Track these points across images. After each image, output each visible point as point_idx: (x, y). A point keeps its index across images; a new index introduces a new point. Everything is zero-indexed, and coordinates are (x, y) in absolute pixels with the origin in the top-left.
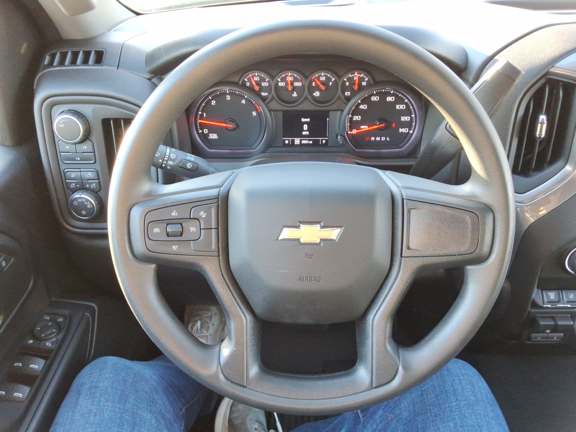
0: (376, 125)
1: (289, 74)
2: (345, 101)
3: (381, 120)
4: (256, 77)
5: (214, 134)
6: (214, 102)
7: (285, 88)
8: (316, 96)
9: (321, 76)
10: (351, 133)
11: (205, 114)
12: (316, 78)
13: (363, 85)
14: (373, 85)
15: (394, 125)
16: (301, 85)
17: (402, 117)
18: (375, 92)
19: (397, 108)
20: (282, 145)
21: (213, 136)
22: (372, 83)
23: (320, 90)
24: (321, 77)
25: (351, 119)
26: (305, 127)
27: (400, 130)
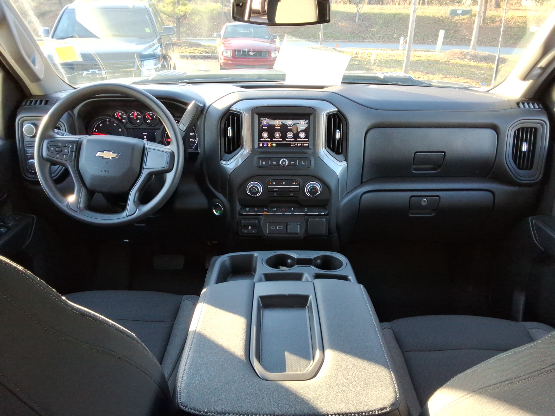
1: (135, 112)
4: (120, 113)
6: (101, 125)
7: (134, 118)
8: (148, 122)
9: (150, 113)
11: (97, 130)
16: (141, 117)
17: (191, 133)
23: (150, 120)
26: (146, 137)
27: (191, 140)
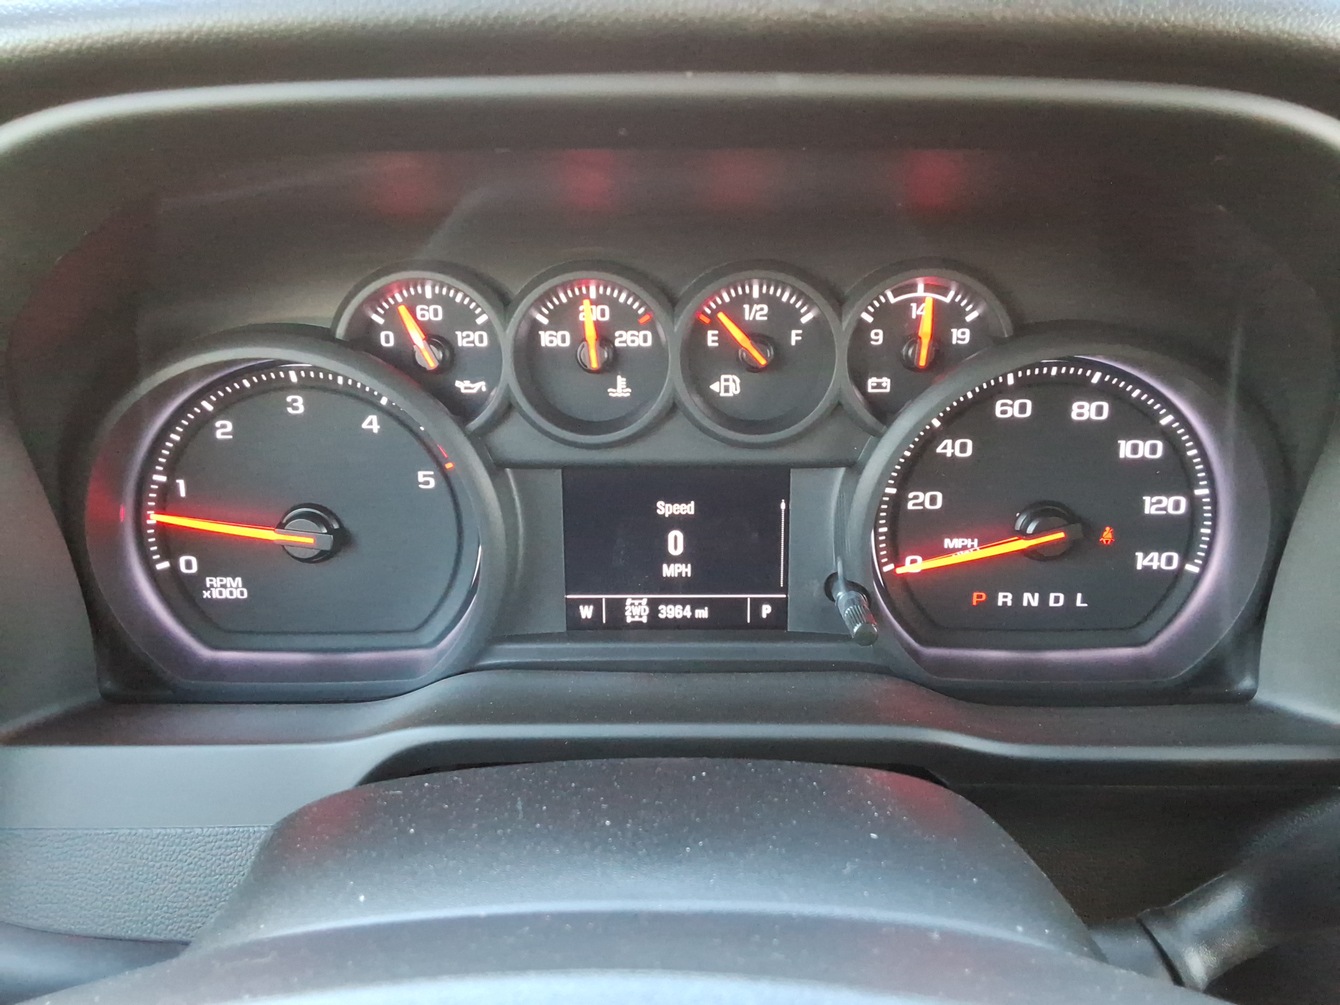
0: (1023, 534)
1: (588, 288)
2: (869, 419)
3: (1047, 513)
4: (429, 303)
5: (228, 580)
6: (223, 426)
7: (572, 357)
8: (723, 394)
9: (748, 298)
10: (900, 571)
11: (181, 483)
12: (723, 308)
13: (954, 342)
14: (1011, 338)
15: (1107, 535)
16: (649, 343)
17: (1147, 499)
18: (1011, 380)
19: (1122, 455)
20: (562, 628)
21: (224, 586)
22: (1006, 328)
23: (746, 367)
24: (746, 307)
25: (898, 503)
26: (676, 542)
27: (1141, 561)
